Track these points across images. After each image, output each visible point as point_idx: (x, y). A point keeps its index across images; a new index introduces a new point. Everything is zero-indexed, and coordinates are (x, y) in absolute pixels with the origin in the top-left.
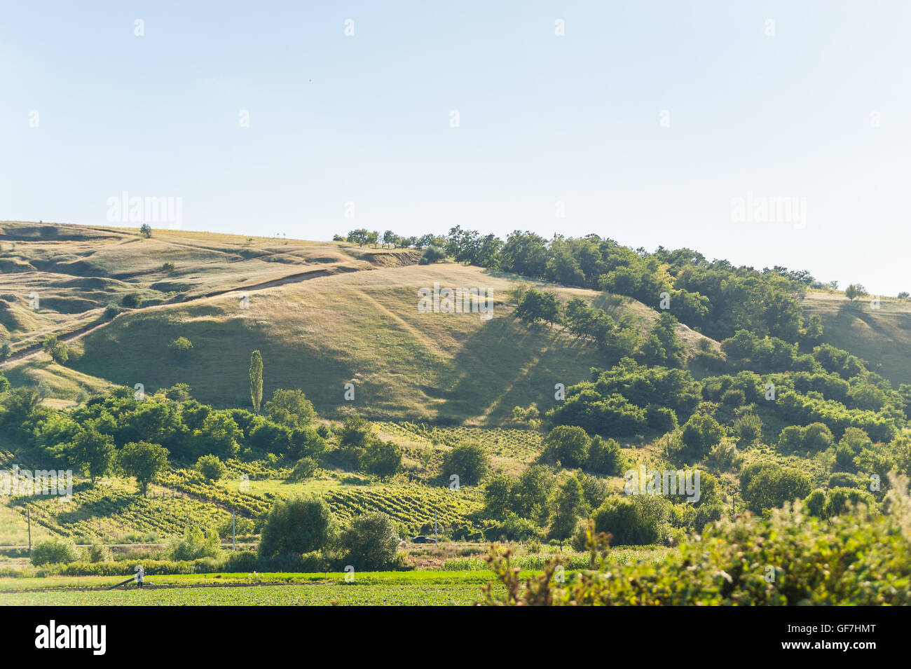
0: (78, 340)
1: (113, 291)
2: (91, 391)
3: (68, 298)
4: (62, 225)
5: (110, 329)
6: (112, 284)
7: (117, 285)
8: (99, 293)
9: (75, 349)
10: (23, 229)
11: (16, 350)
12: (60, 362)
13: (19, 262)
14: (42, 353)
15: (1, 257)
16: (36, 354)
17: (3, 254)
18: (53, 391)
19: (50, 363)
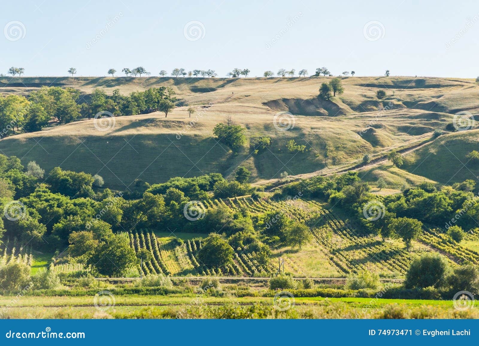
0: (412, 153)
1: (444, 120)
2: (413, 184)
3: (416, 125)
4: (430, 78)
5: (432, 145)
6: (444, 116)
7: (448, 117)
8: (435, 123)
9: (408, 158)
10: (404, 81)
11: (374, 159)
12: (398, 166)
13: (396, 102)
14: (387, 160)
15: (386, 99)
16: (383, 162)
17: (387, 97)
18: (387, 184)
19: (391, 167)
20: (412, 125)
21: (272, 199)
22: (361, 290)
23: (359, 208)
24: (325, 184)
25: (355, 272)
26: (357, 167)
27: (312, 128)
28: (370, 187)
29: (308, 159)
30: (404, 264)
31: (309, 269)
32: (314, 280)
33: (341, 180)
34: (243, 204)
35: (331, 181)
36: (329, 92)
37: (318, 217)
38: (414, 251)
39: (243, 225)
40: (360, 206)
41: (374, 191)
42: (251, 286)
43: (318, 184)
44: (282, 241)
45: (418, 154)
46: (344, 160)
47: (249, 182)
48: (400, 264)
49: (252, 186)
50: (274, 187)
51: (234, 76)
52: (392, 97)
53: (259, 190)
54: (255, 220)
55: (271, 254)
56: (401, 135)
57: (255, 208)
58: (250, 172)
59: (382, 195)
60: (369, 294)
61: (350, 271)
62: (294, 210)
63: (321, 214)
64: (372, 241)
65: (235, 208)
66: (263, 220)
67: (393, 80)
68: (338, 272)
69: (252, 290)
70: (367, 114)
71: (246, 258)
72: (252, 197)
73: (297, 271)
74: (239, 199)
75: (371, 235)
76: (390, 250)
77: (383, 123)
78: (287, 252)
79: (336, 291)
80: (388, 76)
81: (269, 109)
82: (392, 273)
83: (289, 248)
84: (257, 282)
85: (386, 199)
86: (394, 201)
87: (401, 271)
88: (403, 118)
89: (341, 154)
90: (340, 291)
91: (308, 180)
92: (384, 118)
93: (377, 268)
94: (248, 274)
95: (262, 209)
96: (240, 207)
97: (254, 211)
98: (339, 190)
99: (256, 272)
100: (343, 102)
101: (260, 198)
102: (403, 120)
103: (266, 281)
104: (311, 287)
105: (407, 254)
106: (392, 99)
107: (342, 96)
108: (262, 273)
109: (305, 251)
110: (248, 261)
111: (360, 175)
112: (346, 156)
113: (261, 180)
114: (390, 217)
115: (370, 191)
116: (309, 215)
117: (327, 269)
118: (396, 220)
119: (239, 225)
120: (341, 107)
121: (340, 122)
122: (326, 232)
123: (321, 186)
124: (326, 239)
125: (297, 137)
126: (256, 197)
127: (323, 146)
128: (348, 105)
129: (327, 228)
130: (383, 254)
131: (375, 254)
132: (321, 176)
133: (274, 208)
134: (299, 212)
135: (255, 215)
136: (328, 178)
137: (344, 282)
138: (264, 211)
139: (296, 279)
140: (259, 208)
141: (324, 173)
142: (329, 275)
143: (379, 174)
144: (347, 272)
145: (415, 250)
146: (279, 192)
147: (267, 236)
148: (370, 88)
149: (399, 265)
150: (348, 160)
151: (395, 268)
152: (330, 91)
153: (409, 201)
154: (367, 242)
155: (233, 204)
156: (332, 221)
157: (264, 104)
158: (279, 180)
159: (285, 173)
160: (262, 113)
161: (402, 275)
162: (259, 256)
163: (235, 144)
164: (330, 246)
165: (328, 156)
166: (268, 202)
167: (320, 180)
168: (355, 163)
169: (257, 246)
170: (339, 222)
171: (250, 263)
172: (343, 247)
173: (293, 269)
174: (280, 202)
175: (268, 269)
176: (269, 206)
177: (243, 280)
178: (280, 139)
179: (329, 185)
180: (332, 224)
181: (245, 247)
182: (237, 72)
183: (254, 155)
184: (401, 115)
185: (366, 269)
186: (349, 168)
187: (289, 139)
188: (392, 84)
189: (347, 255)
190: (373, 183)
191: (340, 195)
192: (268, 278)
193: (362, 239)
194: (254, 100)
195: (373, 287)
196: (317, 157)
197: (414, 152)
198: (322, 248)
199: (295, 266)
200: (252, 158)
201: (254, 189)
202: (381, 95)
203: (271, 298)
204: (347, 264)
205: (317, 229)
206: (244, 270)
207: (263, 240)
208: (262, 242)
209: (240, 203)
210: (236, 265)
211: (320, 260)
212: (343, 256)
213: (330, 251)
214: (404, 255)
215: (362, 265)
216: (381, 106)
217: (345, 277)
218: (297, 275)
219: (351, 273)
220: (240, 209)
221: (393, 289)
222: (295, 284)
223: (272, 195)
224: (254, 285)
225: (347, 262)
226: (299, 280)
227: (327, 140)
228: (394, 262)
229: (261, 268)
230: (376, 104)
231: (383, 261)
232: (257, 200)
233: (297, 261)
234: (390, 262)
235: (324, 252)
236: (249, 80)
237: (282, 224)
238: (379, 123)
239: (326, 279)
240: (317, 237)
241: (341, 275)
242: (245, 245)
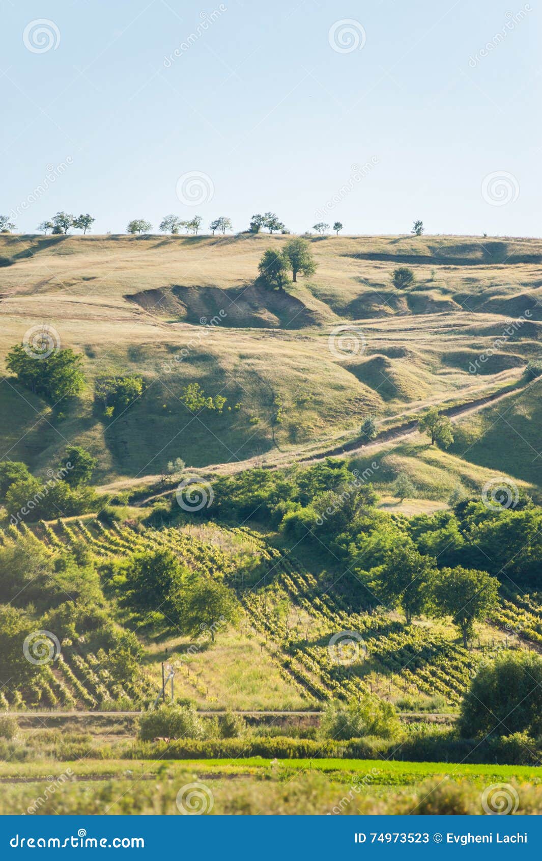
0: (473, 415)
2: (476, 488)
3: (484, 351)
4: (516, 239)
5: (521, 398)
8: (528, 344)
9: (466, 427)
10: (457, 247)
11: (385, 428)
12: (442, 446)
13: (437, 296)
14: (417, 432)
15: (413, 290)
16: (407, 435)
17: (417, 285)
18: (418, 488)
19: (426, 447)
20: (475, 351)
21: (147, 522)
22: (356, 740)
23: (353, 545)
24: (272, 486)
25: (342, 697)
26: (347, 448)
27: (242, 357)
28: (378, 494)
29: (231, 430)
30: (457, 679)
31: (231, 689)
32: (245, 717)
33: (309, 479)
34: (78, 536)
35: (285, 482)
36: (282, 272)
37: (254, 565)
38: (480, 648)
39: (78, 585)
40: (354, 539)
41: (386, 505)
42: (93, 733)
43: (256, 487)
44: (170, 624)
45: (490, 419)
46: (316, 432)
47: (92, 483)
48: (448, 678)
49: (99, 491)
50: (152, 494)
51: (57, 230)
52: (430, 285)
53: (116, 502)
54: (107, 571)
55: (143, 655)
56: (450, 373)
57: (107, 544)
58: (95, 459)
59: (404, 515)
60: (375, 750)
61: (330, 693)
62: (200, 549)
63: (262, 559)
64: (381, 623)
65: (58, 546)
66: (125, 572)
67: (431, 244)
68: (302, 696)
69: (97, 743)
70: (371, 323)
71: (82, 664)
72: (99, 518)
73: (203, 696)
74: (69, 524)
75: (379, 608)
76: (424, 643)
77: (408, 346)
78: (181, 649)
79: (296, 742)
80: (419, 234)
81: (141, 309)
82: (428, 700)
83: (185, 640)
84: (110, 722)
85: (413, 524)
86: (432, 528)
87: (448, 695)
88: (455, 334)
89: (310, 419)
90: (306, 742)
91: (232, 479)
92: (409, 333)
93: (393, 687)
94: (88, 703)
95: (123, 546)
96: (68, 541)
97: (103, 551)
98: (304, 501)
99: (107, 697)
100: (315, 295)
101: (118, 520)
102: (455, 339)
103: (130, 721)
104: (239, 734)
105: (463, 654)
106: (428, 289)
107: (313, 280)
108: (120, 700)
109: (223, 647)
110: (89, 673)
111: (353, 466)
112: (320, 422)
113: (121, 478)
114: (422, 566)
115: (376, 504)
116: (234, 562)
117: (276, 689)
118: (437, 572)
119: (67, 587)
120: (309, 306)
121: (307, 343)
122: (274, 602)
123: (263, 494)
124: (273, 619)
125: (205, 378)
126: (108, 519)
127: (268, 400)
128: (326, 301)
129: (275, 591)
130: (406, 652)
131: (388, 653)
132: (264, 468)
133: (152, 543)
134: (211, 553)
135: (107, 562)
136: (279, 474)
137: (315, 719)
138: (128, 551)
139: (203, 714)
140: (117, 545)
141: (270, 462)
142: (280, 704)
143: (398, 465)
144: (322, 697)
145: (482, 644)
146: (165, 506)
147: (133, 612)
148: (377, 263)
149: (444, 681)
150: (326, 431)
151: (437, 688)
152: (284, 268)
153: (469, 530)
154: (369, 624)
155: (53, 535)
156: (289, 574)
157: (129, 298)
158: (164, 477)
159: (179, 461)
160: (124, 320)
161: (452, 705)
162: (113, 660)
163: (57, 392)
164: (282, 634)
165: (279, 423)
166: (137, 531)
167: (260, 478)
168: (342, 438)
169: (108, 635)
170: (305, 578)
171: (93, 678)
172: (313, 636)
173: (194, 691)
174: (166, 531)
175: (137, 690)
176: (141, 540)
177: (74, 719)
178: (165, 382)
179: (281, 491)
180: (289, 582)
181: (82, 639)
182: (63, 221)
183: (106, 421)
184: (449, 326)
185: (368, 691)
186: (329, 449)
187: (187, 381)
188: (430, 255)
189: (323, 656)
190: (383, 486)
191: (307, 513)
192: (134, 714)
193: (359, 618)
194: (104, 288)
195: (385, 734)
196: (253, 424)
197: (480, 413)
198: (264, 640)
199: (201, 682)
200: (99, 427)
201: (105, 498)
202: (402, 278)
203: (142, 761)
204: (322, 679)
205: (253, 595)
206: (78, 695)
207: (123, 621)
208: (122, 625)
209: (72, 534)
210: (58, 682)
211: (260, 668)
212: (313, 658)
213: (283, 647)
214: (457, 656)
215: (357, 679)
216: (404, 305)
217: (319, 709)
218: (204, 703)
219: (332, 700)
220: (69, 548)
221: (431, 739)
222: (199, 726)
223: (147, 512)
224: (100, 730)
225: (322, 673)
226: (211, 718)
227: (278, 385)
228: (434, 674)
229: (118, 688)
230: (391, 299)
231: (408, 672)
232: (110, 526)
233: (206, 671)
234: (423, 673)
235: (268, 650)
236: (92, 240)
237: (169, 583)
238: (398, 345)
239: (273, 713)
240: (252, 613)
241: (307, 705)
242: (81, 634)
